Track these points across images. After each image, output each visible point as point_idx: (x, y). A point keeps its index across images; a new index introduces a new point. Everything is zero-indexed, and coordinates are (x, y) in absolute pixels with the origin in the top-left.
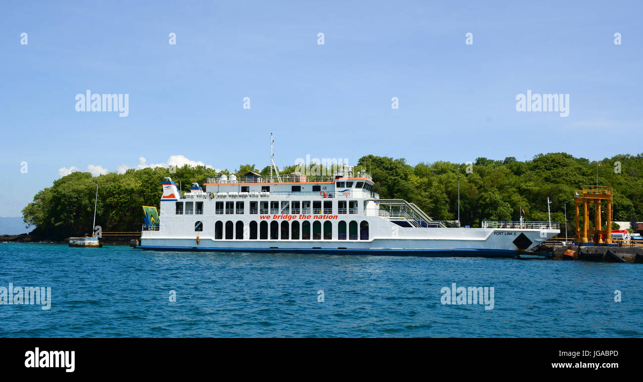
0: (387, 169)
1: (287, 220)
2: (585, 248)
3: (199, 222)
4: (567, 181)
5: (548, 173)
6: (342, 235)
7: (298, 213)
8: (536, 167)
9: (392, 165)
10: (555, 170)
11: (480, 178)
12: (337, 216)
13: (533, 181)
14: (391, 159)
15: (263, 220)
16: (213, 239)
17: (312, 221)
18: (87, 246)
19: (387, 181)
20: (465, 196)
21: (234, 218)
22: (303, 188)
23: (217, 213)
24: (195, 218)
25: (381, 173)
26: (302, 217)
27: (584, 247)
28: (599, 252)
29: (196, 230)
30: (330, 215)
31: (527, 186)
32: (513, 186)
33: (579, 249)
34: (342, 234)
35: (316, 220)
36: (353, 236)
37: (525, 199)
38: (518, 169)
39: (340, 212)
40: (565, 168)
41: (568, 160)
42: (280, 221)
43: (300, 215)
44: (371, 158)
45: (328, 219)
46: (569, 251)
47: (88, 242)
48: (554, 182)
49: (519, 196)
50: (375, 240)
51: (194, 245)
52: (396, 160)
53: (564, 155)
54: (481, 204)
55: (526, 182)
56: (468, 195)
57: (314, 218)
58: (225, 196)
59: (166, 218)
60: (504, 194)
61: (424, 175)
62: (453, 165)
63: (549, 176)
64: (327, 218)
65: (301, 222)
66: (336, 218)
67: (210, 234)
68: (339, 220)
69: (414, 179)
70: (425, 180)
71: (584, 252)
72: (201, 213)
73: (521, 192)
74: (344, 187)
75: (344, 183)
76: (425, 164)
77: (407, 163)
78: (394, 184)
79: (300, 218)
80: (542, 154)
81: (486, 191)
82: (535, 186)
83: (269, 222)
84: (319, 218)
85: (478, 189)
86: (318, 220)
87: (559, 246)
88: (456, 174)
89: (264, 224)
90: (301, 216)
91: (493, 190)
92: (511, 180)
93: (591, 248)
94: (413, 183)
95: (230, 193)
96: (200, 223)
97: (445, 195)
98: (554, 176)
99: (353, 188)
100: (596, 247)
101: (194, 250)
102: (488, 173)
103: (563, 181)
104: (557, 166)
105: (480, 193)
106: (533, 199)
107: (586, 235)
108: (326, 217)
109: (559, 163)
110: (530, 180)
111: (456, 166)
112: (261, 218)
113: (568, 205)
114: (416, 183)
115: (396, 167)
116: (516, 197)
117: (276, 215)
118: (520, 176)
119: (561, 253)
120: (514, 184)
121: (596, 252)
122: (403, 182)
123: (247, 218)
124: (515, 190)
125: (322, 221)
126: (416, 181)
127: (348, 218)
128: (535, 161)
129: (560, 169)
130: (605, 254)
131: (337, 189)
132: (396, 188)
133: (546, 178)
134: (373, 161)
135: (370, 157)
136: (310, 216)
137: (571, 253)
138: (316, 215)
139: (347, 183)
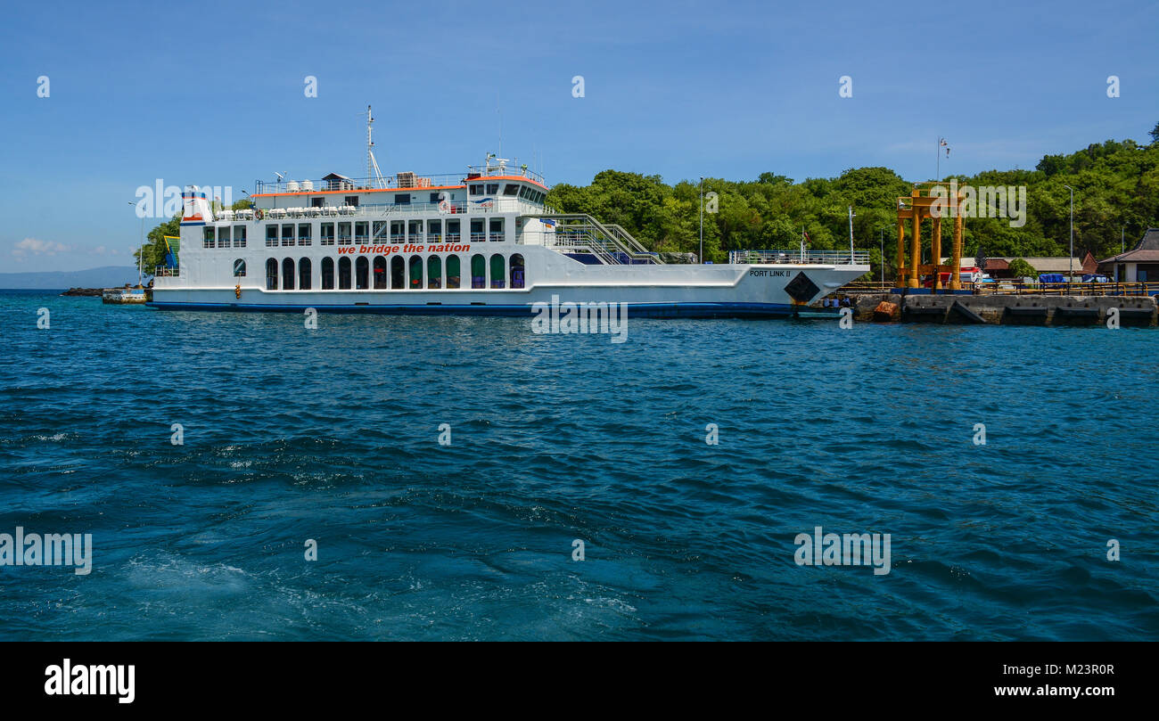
0: (634, 189)
1: (382, 254)
2: (913, 298)
3: (241, 260)
4: (886, 204)
5: (861, 194)
6: (478, 281)
7: (402, 241)
8: (844, 186)
9: (641, 184)
10: (870, 190)
11: (765, 200)
12: (468, 246)
13: (840, 204)
14: (641, 175)
15: (342, 255)
16: (264, 289)
17: (425, 255)
18: (125, 302)
19: (633, 207)
20: (744, 226)
21: (296, 252)
22: (414, 198)
23: (268, 244)
24: (233, 253)
25: (625, 195)
26: (407, 249)
27: (912, 296)
28: (939, 305)
29: (237, 274)
30: (456, 244)
31: (830, 211)
32: (812, 212)
33: (903, 301)
34: (478, 279)
35: (432, 253)
36: (498, 281)
37: (828, 230)
38: (820, 188)
39: (474, 239)
40: (884, 187)
41: (888, 177)
42: (371, 257)
43: (404, 245)
44: (611, 174)
45: (453, 252)
46: (884, 303)
47: (128, 295)
48: (870, 206)
49: (820, 226)
50: (535, 287)
51: (232, 300)
52: (648, 177)
53: (883, 170)
54: (766, 237)
55: (829, 205)
56: (747, 225)
57: (429, 250)
58: (281, 216)
59: (189, 254)
60: (798, 224)
61: (686, 198)
62: (728, 183)
63: (862, 198)
64: (451, 250)
65: (407, 257)
66: (468, 248)
67: (257, 281)
68: (472, 253)
69: (671, 202)
70: (688, 204)
71: (913, 306)
72: (244, 245)
73: (823, 219)
74: (482, 193)
75: (482, 186)
76: (690, 182)
77: (663, 182)
78: (643, 211)
79: (405, 251)
80: (853, 170)
81: (773, 219)
82: (842, 211)
83: (353, 258)
84: (437, 250)
85: (763, 216)
86: (435, 253)
87: (867, 295)
88: (733, 196)
89: (345, 262)
90: (406, 246)
91: (783, 218)
92: (809, 203)
93: (925, 297)
94: (670, 209)
95: (289, 210)
96: (241, 264)
97: (714, 225)
98: (869, 198)
99: (500, 196)
100: (933, 296)
101: (234, 308)
102: (776, 194)
103: (881, 205)
104: (872, 184)
105: (765, 222)
106: (839, 229)
107: (915, 275)
108: (449, 249)
109: (876, 180)
110: (835, 204)
111: (733, 185)
112: (340, 252)
113: (887, 238)
114: (674, 209)
115: (647, 187)
116: (816, 227)
117: (365, 246)
118: (822, 198)
119: (869, 308)
120: (814, 209)
121: (934, 304)
122: (655, 208)
123: (316, 251)
124: (815, 217)
125: (443, 256)
126: (675, 206)
127: (488, 249)
128: (843, 178)
129: (877, 188)
130: (949, 308)
131: (469, 197)
132: (645, 216)
133: (857, 200)
134: (614, 179)
135: (610, 172)
136: (423, 247)
137: (888, 307)
138: (432, 244)
139: (488, 186)
